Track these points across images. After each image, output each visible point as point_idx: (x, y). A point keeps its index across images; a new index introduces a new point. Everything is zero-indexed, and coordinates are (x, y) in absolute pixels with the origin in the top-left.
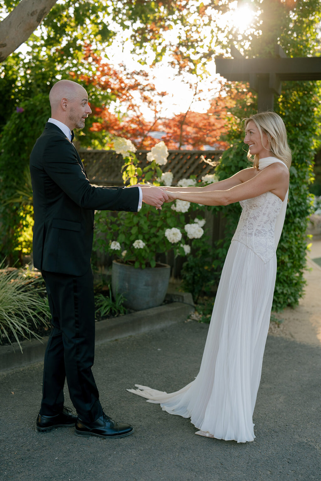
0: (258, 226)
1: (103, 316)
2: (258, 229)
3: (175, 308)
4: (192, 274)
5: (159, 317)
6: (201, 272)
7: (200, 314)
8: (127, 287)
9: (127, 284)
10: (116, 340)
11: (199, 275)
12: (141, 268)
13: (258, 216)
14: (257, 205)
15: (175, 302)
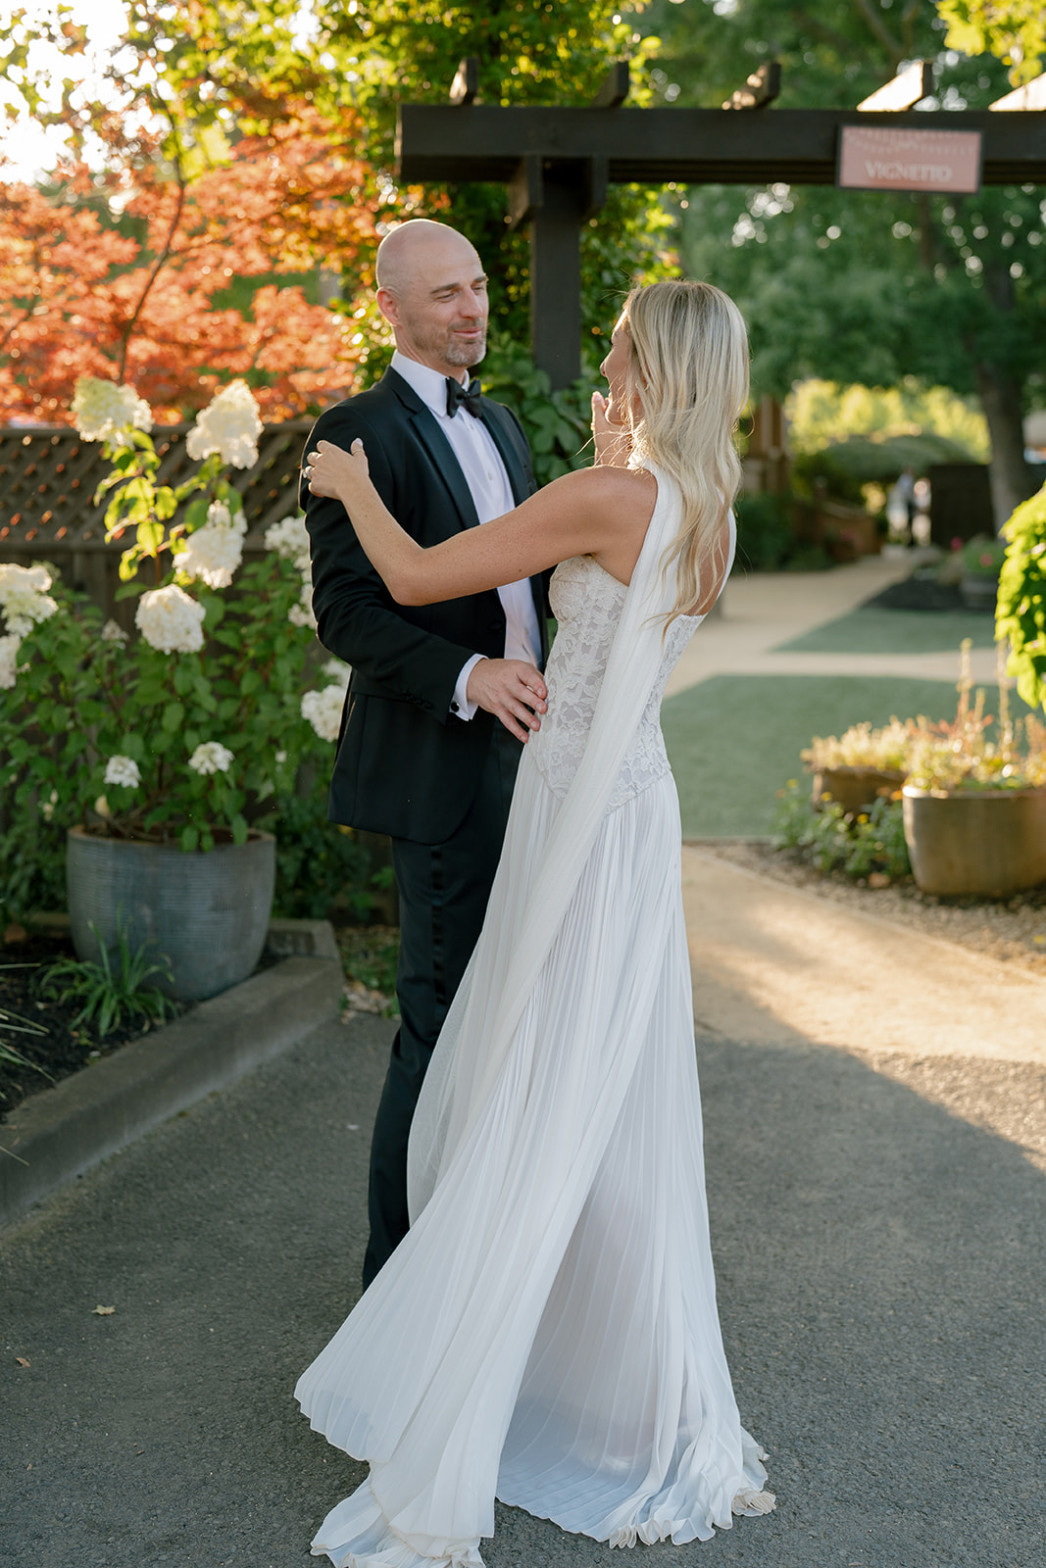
0: (569, 690)
1: (106, 1036)
2: (568, 700)
3: (307, 979)
4: (301, 854)
5: (276, 1013)
6: (328, 845)
7: (369, 988)
8: (148, 920)
9: (146, 912)
10: (182, 1114)
11: (323, 855)
12: (200, 849)
13: (570, 655)
14: (565, 615)
15: (286, 956)
